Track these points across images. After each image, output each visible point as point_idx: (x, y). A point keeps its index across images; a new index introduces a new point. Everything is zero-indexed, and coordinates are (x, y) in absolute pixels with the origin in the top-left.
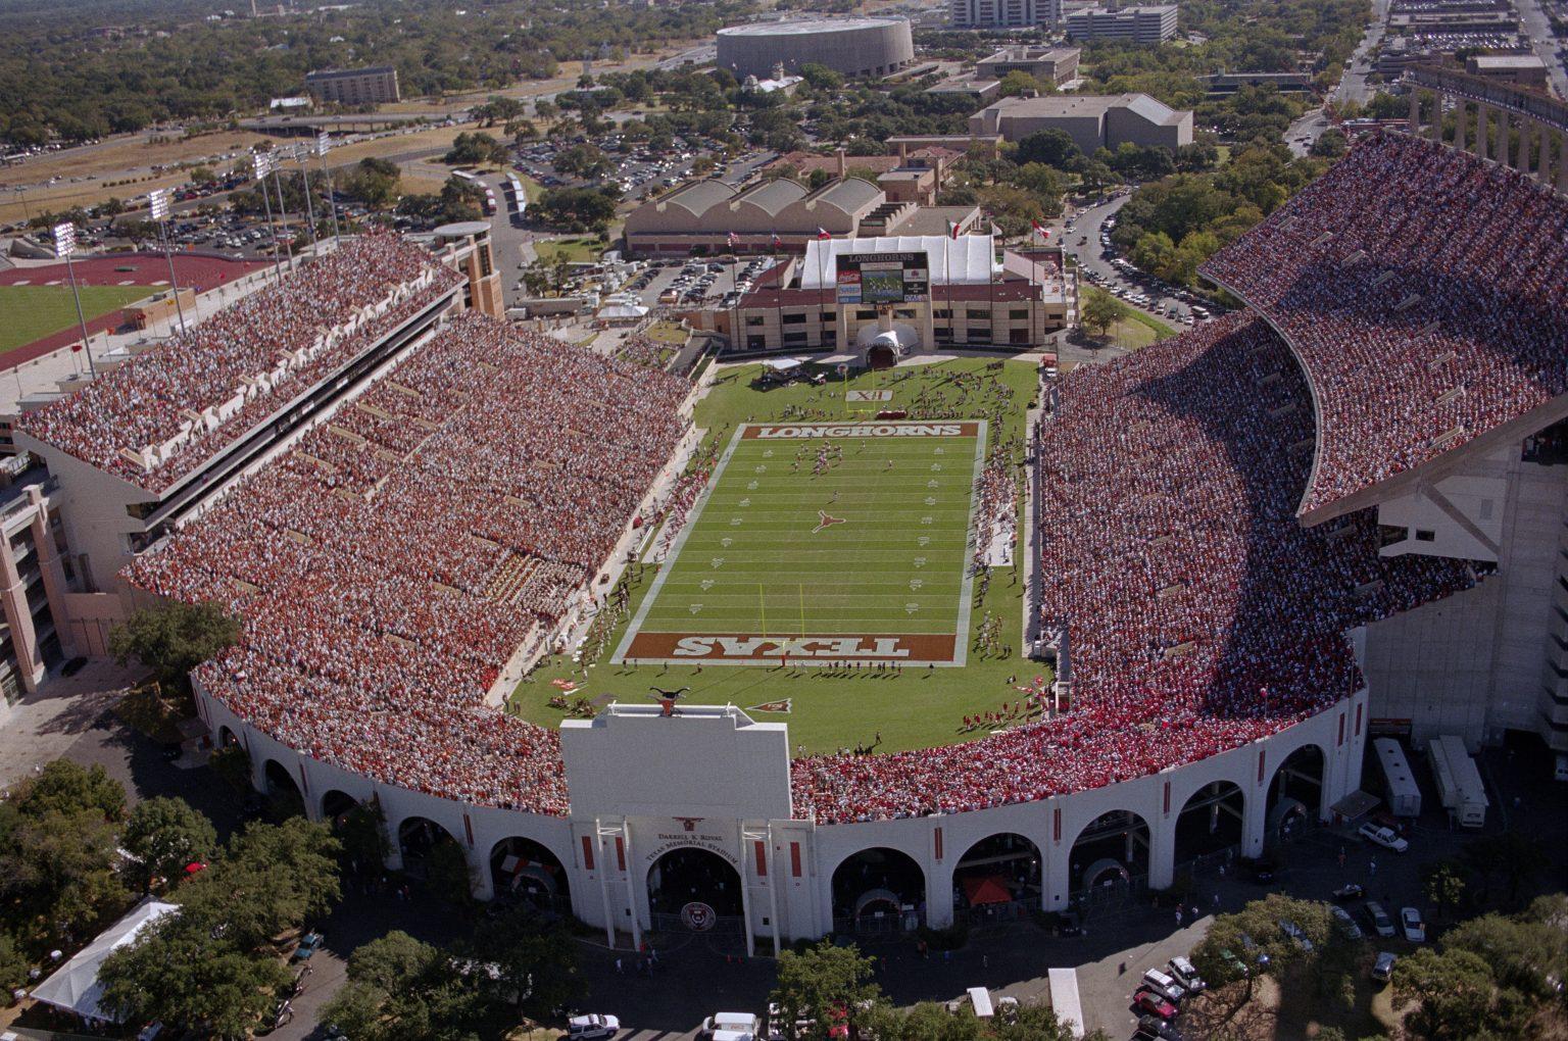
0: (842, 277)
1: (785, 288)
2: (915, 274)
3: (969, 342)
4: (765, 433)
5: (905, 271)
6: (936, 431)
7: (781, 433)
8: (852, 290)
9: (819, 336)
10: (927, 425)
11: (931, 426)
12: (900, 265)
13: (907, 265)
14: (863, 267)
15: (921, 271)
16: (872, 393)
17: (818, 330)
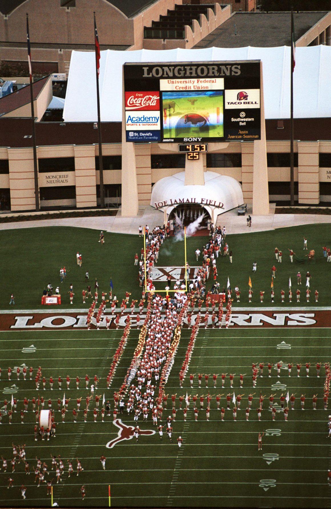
0: (131, 99)
1: (38, 120)
2: (242, 97)
3: (321, 204)
4: (21, 323)
5: (228, 92)
6: (280, 320)
7: (47, 322)
8: (145, 121)
9: (94, 190)
10: (265, 313)
11: (271, 314)
12: (219, 84)
13: (230, 84)
14: (165, 85)
15: (252, 94)
16: (179, 271)
17: (93, 181)
